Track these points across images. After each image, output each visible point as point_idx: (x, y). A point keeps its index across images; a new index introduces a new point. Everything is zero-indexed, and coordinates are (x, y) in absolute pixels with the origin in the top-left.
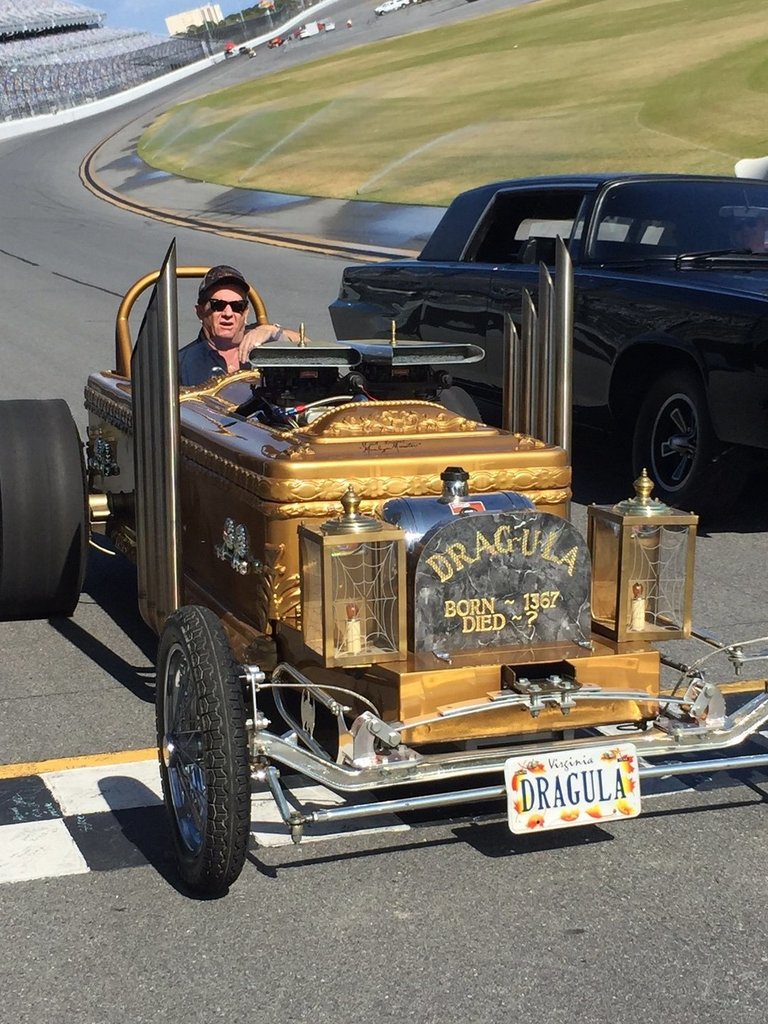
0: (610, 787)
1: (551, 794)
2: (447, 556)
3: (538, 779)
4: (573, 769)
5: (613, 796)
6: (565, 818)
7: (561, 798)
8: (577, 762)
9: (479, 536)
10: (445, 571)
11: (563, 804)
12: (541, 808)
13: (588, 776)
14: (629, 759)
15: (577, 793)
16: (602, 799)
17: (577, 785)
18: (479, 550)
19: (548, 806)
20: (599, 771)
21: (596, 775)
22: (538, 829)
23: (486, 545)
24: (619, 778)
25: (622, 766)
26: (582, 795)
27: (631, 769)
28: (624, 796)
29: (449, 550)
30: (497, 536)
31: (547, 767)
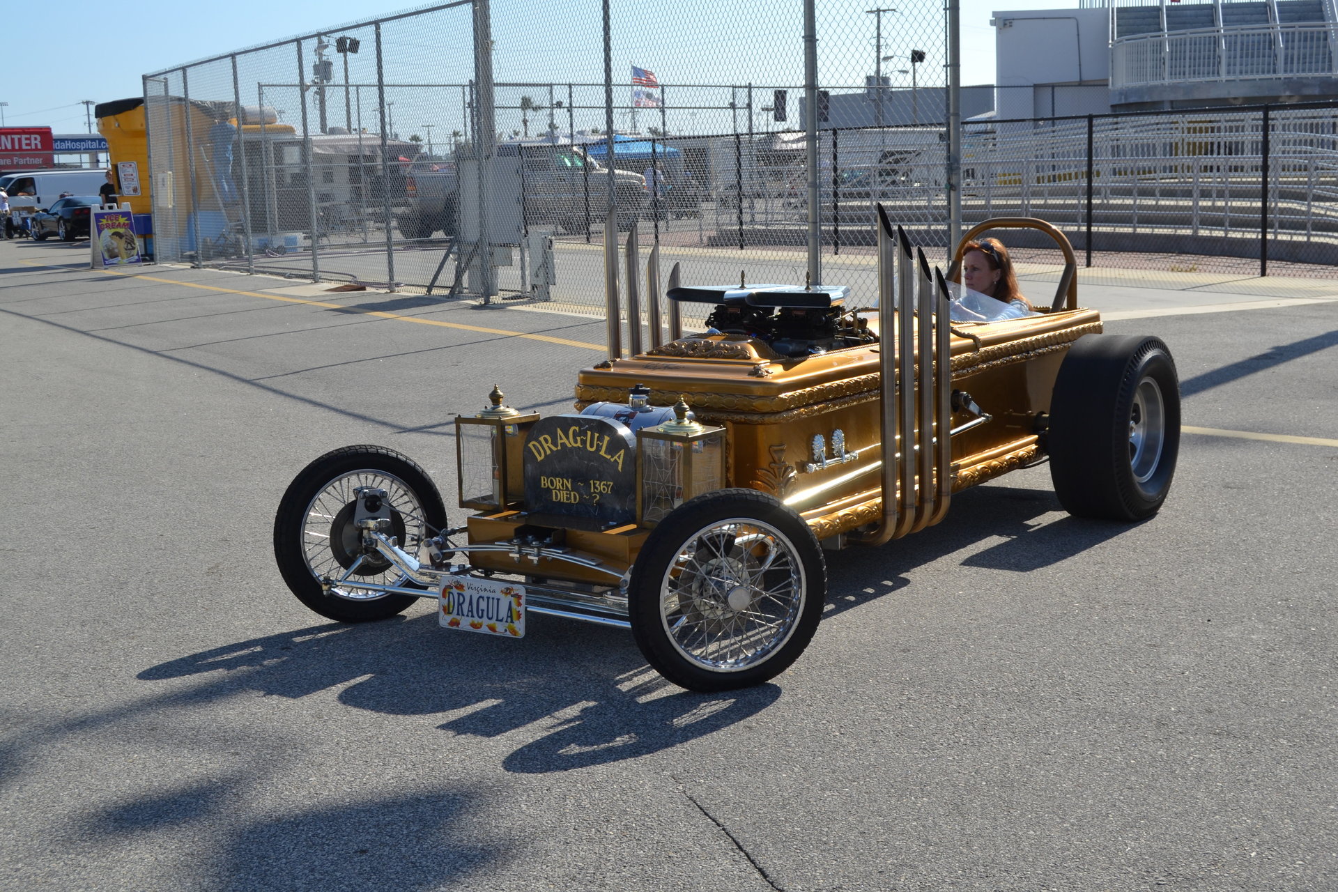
0: (503, 613)
1: (466, 607)
2: (540, 443)
3: (459, 594)
4: (482, 594)
5: (505, 620)
6: (473, 625)
7: (472, 611)
8: (485, 590)
9: (559, 431)
10: (540, 454)
11: (472, 616)
12: (458, 614)
13: (491, 601)
14: (519, 597)
15: (483, 611)
16: (497, 620)
17: (483, 605)
18: (560, 442)
19: (463, 615)
20: (498, 600)
21: (495, 601)
22: (455, 628)
23: (565, 440)
24: (510, 608)
25: (513, 600)
26: (485, 613)
27: (519, 605)
28: (512, 622)
29: (541, 439)
30: (571, 433)
31: (466, 588)
